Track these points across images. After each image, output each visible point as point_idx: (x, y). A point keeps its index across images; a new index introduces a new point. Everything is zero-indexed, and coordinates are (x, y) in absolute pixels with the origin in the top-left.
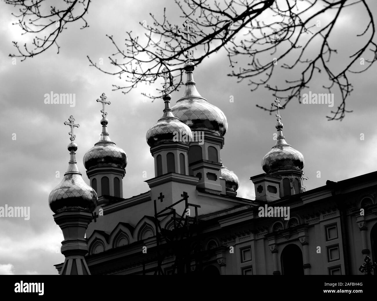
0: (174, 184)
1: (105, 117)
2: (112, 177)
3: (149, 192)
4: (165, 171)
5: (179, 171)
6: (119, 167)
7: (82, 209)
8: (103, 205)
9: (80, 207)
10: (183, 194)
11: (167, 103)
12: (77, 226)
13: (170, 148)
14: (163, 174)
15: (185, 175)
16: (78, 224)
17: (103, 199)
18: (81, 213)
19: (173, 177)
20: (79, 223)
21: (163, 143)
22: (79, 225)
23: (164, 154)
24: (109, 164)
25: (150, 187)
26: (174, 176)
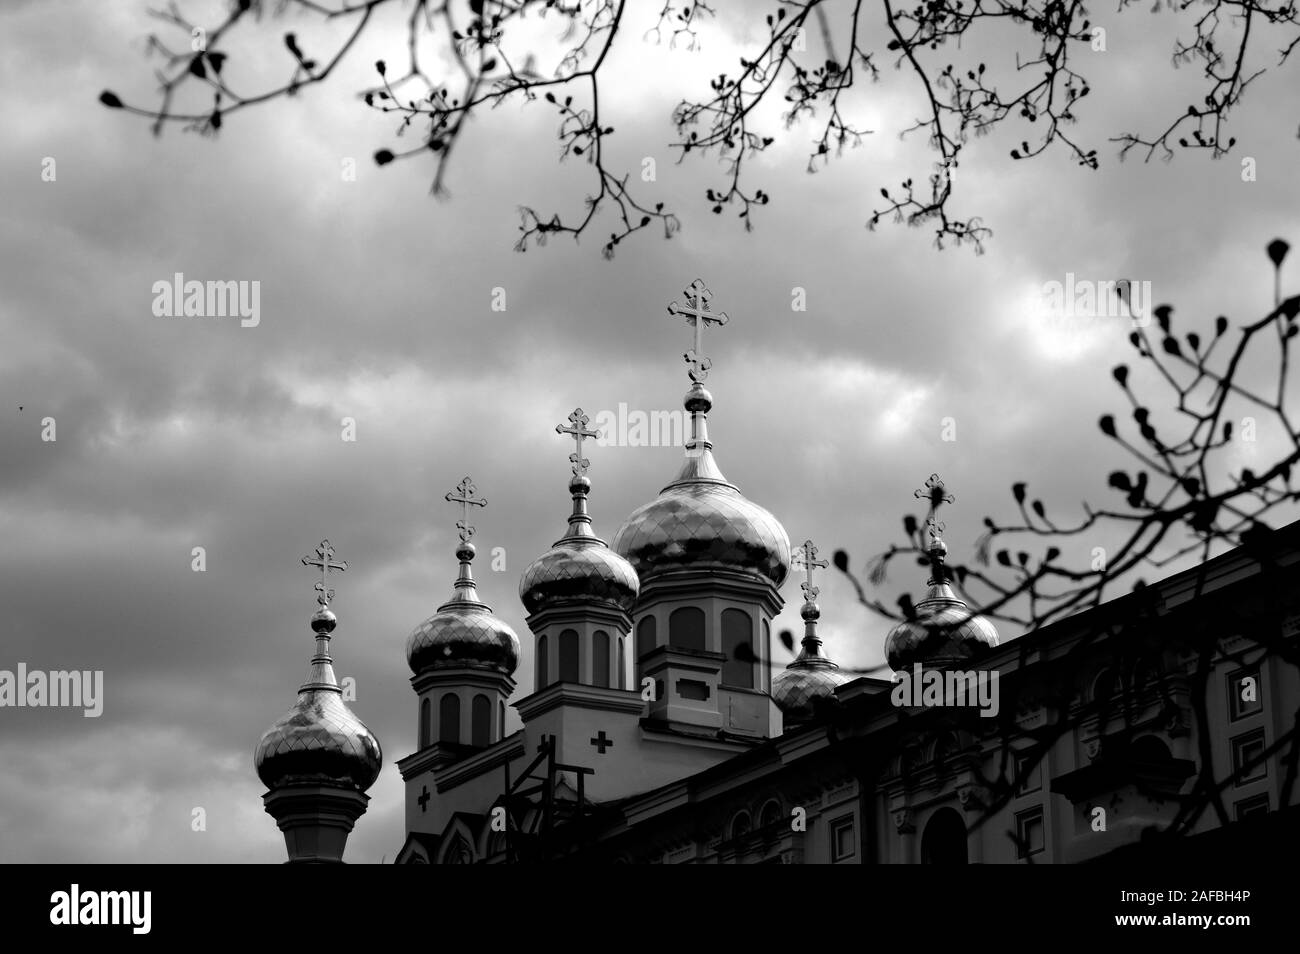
0: (569, 713)
1: (466, 539)
2: (467, 695)
3: (518, 732)
4: (553, 676)
5: (588, 677)
6: (494, 669)
7: (328, 781)
8: (438, 767)
9: (323, 776)
10: (597, 737)
11: (578, 500)
12: (315, 824)
13: (570, 617)
14: (549, 684)
15: (607, 688)
16: (318, 819)
17: (437, 753)
18: (324, 791)
19: (565, 693)
20: (321, 816)
21: (553, 605)
22: (321, 822)
23: (553, 632)
24: (459, 660)
25: (524, 720)
26: (569, 690)
